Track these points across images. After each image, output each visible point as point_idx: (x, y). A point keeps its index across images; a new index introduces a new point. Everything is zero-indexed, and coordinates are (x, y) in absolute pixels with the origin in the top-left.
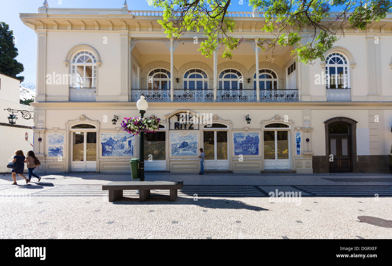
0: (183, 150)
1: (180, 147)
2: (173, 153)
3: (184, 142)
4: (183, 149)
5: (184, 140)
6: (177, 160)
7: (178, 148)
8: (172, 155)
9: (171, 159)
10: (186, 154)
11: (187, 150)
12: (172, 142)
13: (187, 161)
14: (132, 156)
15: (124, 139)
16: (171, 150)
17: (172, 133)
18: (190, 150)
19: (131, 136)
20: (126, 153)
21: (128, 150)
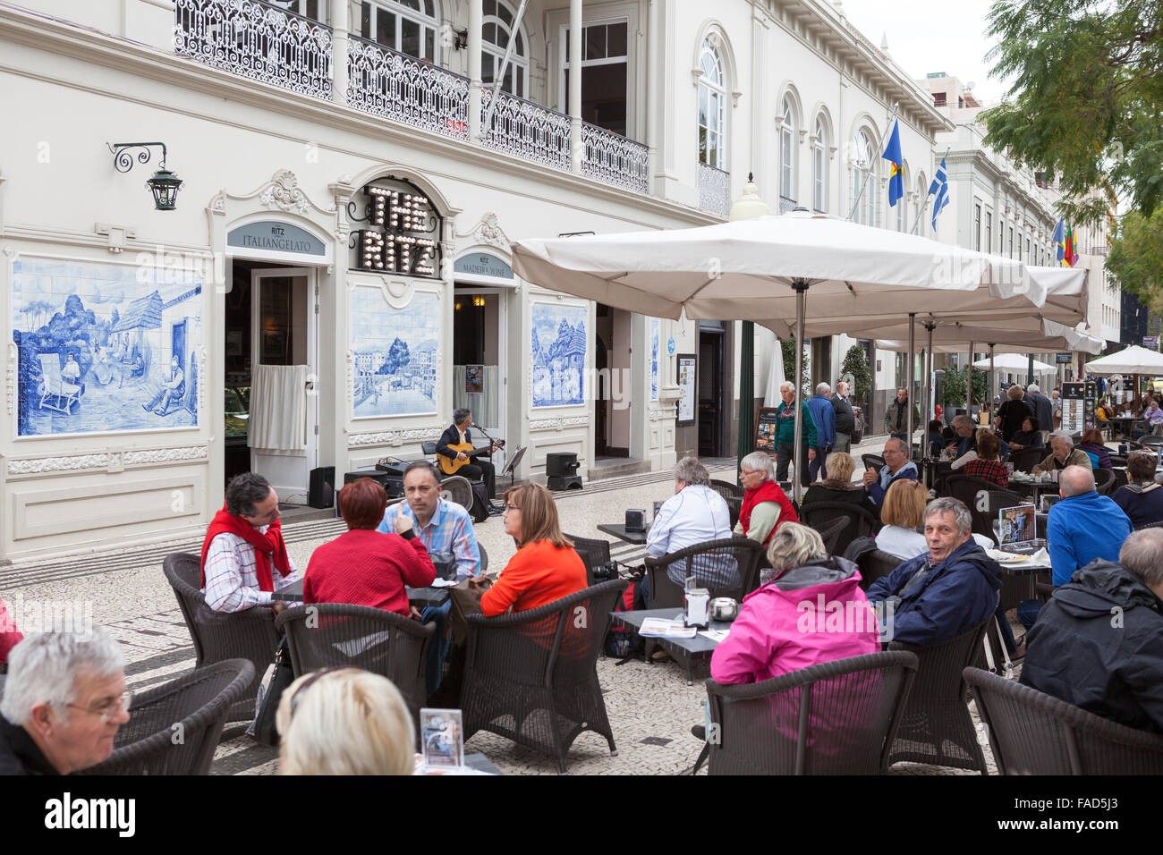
0: (393, 383)
3: (396, 341)
4: (394, 378)
5: (397, 328)
6: (375, 438)
7: (376, 373)
8: (356, 414)
9: (352, 439)
10: (400, 407)
11: (405, 383)
12: (356, 340)
13: (404, 444)
14: (192, 425)
15: (151, 314)
16: (353, 384)
17: (358, 288)
18: (416, 386)
19: (187, 296)
20: (158, 407)
21: (170, 385)
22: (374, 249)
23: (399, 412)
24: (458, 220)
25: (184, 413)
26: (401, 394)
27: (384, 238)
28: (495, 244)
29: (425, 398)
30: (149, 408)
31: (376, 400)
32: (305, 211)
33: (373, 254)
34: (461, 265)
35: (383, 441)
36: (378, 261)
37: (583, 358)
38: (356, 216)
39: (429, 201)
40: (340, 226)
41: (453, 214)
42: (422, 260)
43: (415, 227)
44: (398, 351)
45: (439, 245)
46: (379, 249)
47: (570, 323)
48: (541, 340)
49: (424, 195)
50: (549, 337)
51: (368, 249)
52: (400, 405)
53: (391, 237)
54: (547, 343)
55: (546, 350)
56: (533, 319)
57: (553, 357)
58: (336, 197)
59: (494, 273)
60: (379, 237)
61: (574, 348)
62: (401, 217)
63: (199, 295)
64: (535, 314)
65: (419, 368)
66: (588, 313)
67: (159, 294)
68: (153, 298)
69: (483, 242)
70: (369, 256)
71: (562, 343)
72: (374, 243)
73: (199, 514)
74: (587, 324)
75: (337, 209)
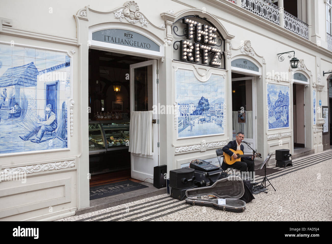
0: (201, 120)
1: (195, 113)
2: (183, 129)
3: (202, 98)
4: (201, 117)
5: (203, 92)
6: (191, 148)
7: (191, 114)
8: (180, 136)
9: (177, 150)
10: (205, 131)
11: (208, 119)
12: (179, 97)
13: (207, 150)
14: (63, 147)
15: (27, 77)
16: (177, 120)
17: (179, 70)
18: (213, 121)
19: (58, 67)
20: (34, 137)
21: (44, 123)
22: (188, 50)
23: (204, 134)
24: (232, 41)
25: (57, 140)
26: (205, 125)
27: (194, 45)
28: (250, 55)
29: (217, 126)
30: (27, 138)
31: (191, 128)
32: (145, 25)
33: (188, 53)
34: (234, 63)
35: (196, 149)
36: (191, 57)
37: (288, 107)
38: (177, 33)
39: (217, 31)
40: (168, 36)
41: (230, 38)
42: (214, 59)
43: (211, 42)
44: (203, 103)
45: (223, 53)
46: (191, 50)
47: (283, 93)
48: (271, 99)
49: (215, 27)
50: (274, 98)
51: (185, 50)
52: (204, 130)
53: (198, 45)
54: (273, 101)
55: (274, 104)
56: (268, 90)
57: (276, 107)
58: (165, 21)
59: (250, 68)
60: (191, 44)
61: (284, 103)
62: (203, 36)
63: (68, 68)
64: (269, 88)
65: (215, 112)
66: (290, 88)
67: (34, 64)
68: (29, 67)
69: (244, 54)
70: (185, 54)
71: (280, 101)
72: (188, 47)
73: (70, 202)
74: (289, 93)
75: (166, 27)
